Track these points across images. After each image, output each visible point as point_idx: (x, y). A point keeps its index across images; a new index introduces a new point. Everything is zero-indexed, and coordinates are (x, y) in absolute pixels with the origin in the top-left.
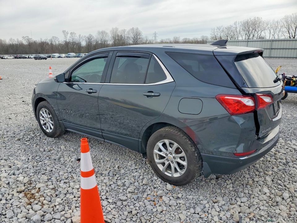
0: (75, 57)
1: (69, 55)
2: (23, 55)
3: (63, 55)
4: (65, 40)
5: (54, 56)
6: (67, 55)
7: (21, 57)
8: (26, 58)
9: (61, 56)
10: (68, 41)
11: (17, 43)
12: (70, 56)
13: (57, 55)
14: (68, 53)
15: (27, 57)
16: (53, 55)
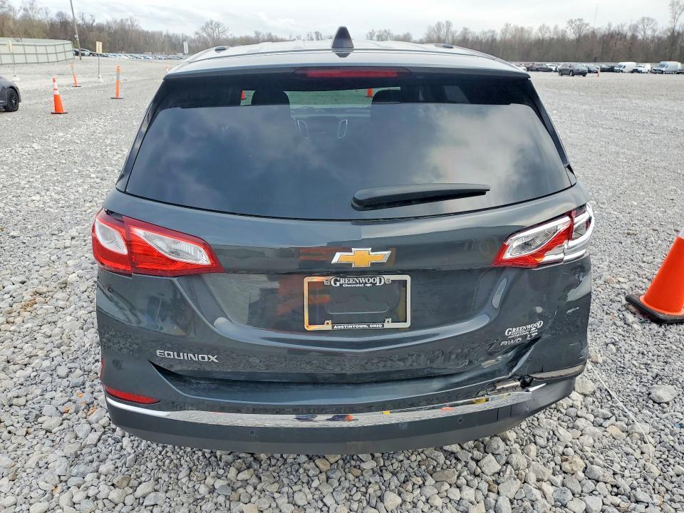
0: (678, 73)
1: (663, 66)
2: (548, 65)
3: (648, 67)
4: (670, 26)
5: (622, 69)
6: (656, 66)
7: (541, 68)
8: (550, 70)
9: (640, 69)
10: (677, 28)
11: (552, 36)
12: (664, 69)
13: (631, 65)
14: (662, 63)
15: (554, 68)
16: (620, 66)
